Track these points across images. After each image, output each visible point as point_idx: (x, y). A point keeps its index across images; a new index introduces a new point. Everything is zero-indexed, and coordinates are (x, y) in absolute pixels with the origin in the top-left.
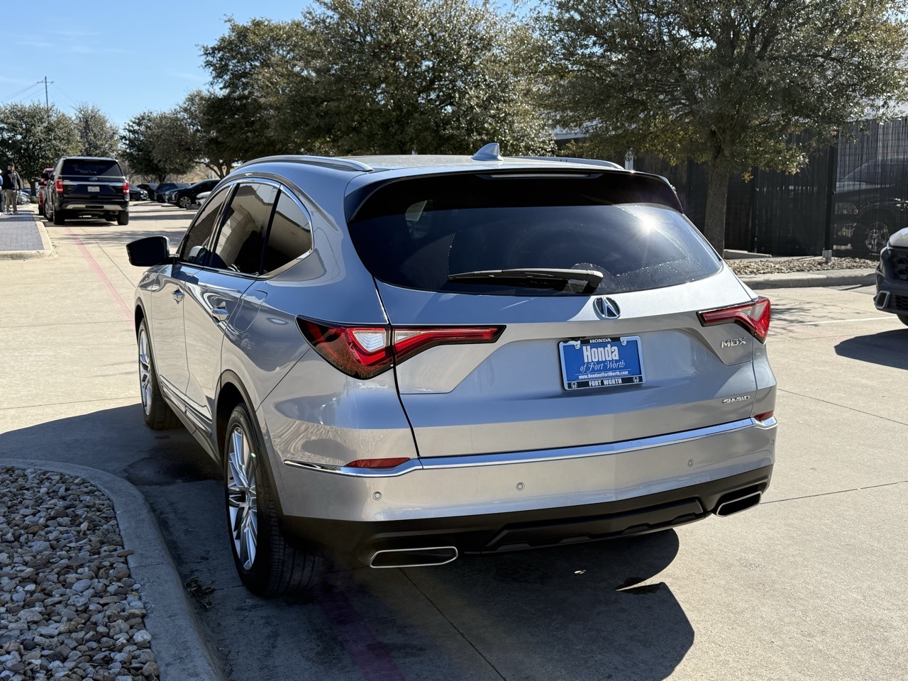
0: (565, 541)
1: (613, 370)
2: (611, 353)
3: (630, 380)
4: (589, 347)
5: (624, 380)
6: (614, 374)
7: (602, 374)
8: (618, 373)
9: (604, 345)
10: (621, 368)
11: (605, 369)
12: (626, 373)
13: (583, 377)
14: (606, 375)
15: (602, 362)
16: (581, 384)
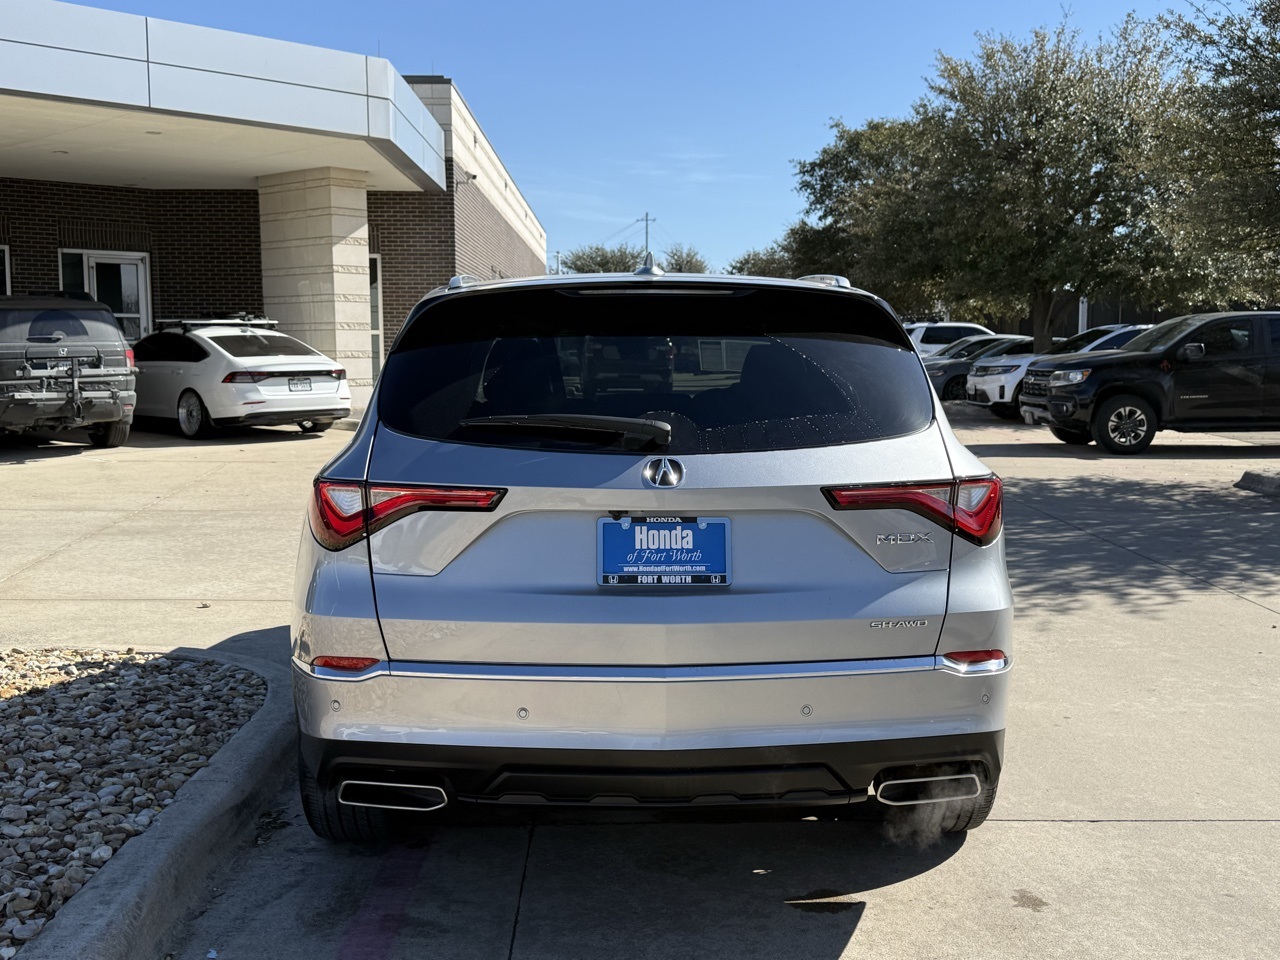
0: (598, 801)
1: (680, 563)
2: (684, 539)
3: (708, 579)
4: (645, 528)
5: (695, 579)
6: (682, 569)
7: (662, 568)
8: (689, 568)
9: (671, 527)
10: (695, 562)
11: (669, 561)
12: (703, 568)
13: (631, 569)
14: (668, 569)
15: (665, 550)
16: (622, 579)
